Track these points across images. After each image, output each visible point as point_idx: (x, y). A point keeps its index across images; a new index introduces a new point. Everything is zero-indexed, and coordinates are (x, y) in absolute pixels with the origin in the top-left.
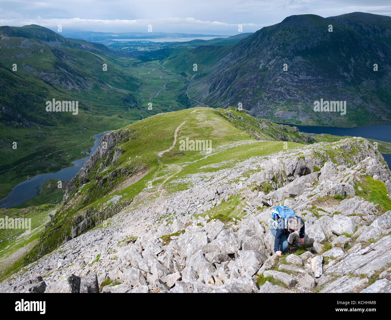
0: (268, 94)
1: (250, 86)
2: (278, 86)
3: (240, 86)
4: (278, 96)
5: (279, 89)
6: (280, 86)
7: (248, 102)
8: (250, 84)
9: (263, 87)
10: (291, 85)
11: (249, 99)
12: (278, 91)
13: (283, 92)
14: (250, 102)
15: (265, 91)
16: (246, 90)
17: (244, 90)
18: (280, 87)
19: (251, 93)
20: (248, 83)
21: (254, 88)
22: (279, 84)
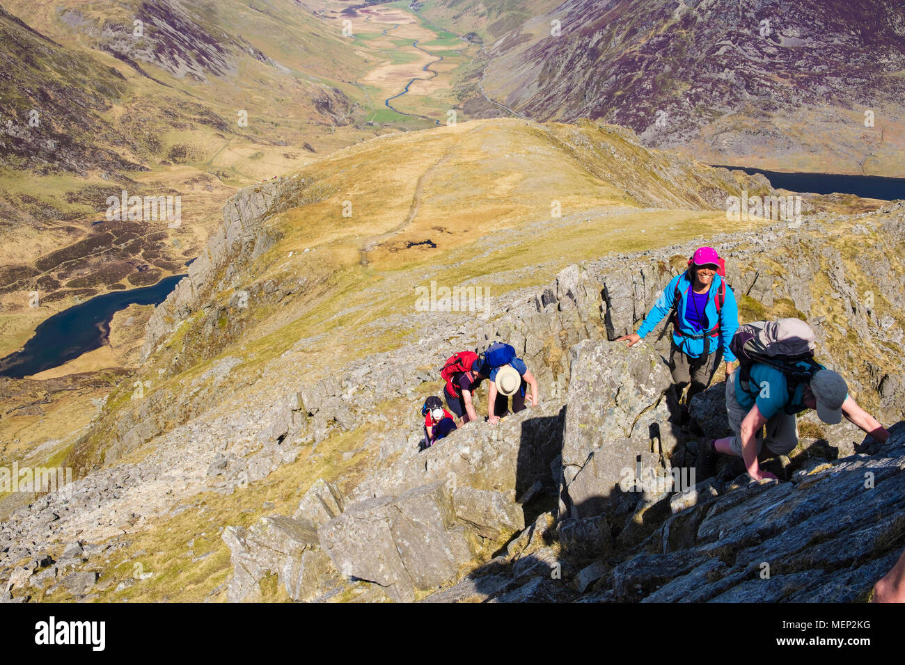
0: (692, 89)
1: (647, 66)
2: (721, 65)
3: (619, 68)
4: (721, 93)
5: (723, 76)
6: (727, 66)
7: (638, 110)
8: (646, 61)
9: (681, 69)
10: (756, 63)
11: (641, 101)
12: (719, 81)
13: (735, 82)
14: (644, 109)
15: (685, 80)
16: (635, 79)
17: (629, 79)
18: (727, 70)
19: (647, 85)
20: (642, 59)
21: (656, 72)
22: (724, 62)
